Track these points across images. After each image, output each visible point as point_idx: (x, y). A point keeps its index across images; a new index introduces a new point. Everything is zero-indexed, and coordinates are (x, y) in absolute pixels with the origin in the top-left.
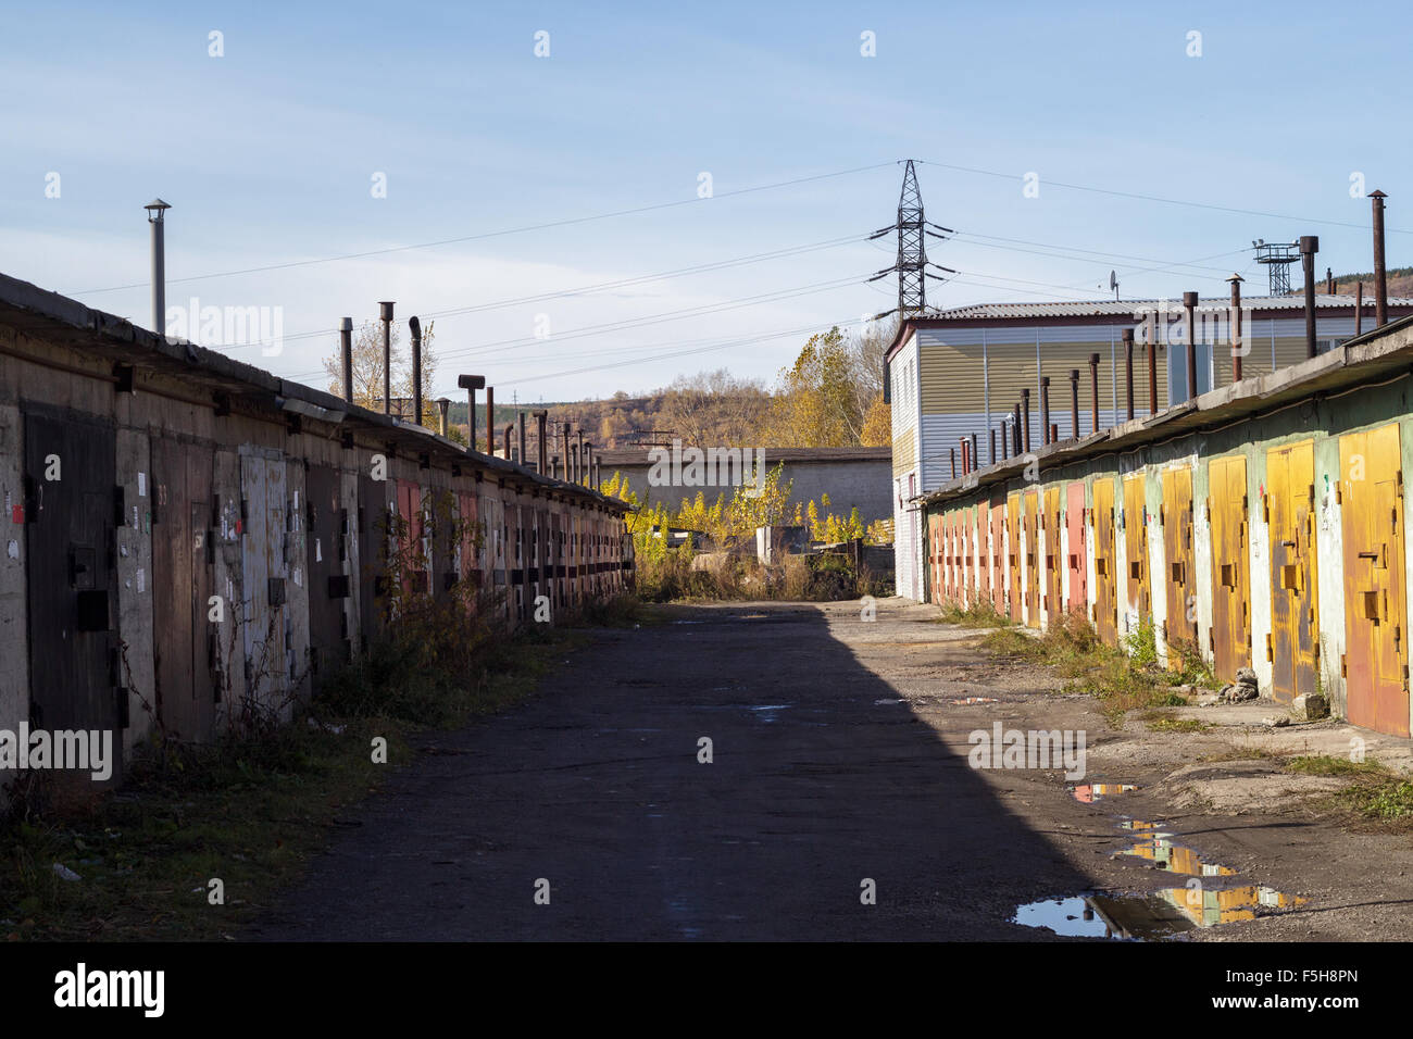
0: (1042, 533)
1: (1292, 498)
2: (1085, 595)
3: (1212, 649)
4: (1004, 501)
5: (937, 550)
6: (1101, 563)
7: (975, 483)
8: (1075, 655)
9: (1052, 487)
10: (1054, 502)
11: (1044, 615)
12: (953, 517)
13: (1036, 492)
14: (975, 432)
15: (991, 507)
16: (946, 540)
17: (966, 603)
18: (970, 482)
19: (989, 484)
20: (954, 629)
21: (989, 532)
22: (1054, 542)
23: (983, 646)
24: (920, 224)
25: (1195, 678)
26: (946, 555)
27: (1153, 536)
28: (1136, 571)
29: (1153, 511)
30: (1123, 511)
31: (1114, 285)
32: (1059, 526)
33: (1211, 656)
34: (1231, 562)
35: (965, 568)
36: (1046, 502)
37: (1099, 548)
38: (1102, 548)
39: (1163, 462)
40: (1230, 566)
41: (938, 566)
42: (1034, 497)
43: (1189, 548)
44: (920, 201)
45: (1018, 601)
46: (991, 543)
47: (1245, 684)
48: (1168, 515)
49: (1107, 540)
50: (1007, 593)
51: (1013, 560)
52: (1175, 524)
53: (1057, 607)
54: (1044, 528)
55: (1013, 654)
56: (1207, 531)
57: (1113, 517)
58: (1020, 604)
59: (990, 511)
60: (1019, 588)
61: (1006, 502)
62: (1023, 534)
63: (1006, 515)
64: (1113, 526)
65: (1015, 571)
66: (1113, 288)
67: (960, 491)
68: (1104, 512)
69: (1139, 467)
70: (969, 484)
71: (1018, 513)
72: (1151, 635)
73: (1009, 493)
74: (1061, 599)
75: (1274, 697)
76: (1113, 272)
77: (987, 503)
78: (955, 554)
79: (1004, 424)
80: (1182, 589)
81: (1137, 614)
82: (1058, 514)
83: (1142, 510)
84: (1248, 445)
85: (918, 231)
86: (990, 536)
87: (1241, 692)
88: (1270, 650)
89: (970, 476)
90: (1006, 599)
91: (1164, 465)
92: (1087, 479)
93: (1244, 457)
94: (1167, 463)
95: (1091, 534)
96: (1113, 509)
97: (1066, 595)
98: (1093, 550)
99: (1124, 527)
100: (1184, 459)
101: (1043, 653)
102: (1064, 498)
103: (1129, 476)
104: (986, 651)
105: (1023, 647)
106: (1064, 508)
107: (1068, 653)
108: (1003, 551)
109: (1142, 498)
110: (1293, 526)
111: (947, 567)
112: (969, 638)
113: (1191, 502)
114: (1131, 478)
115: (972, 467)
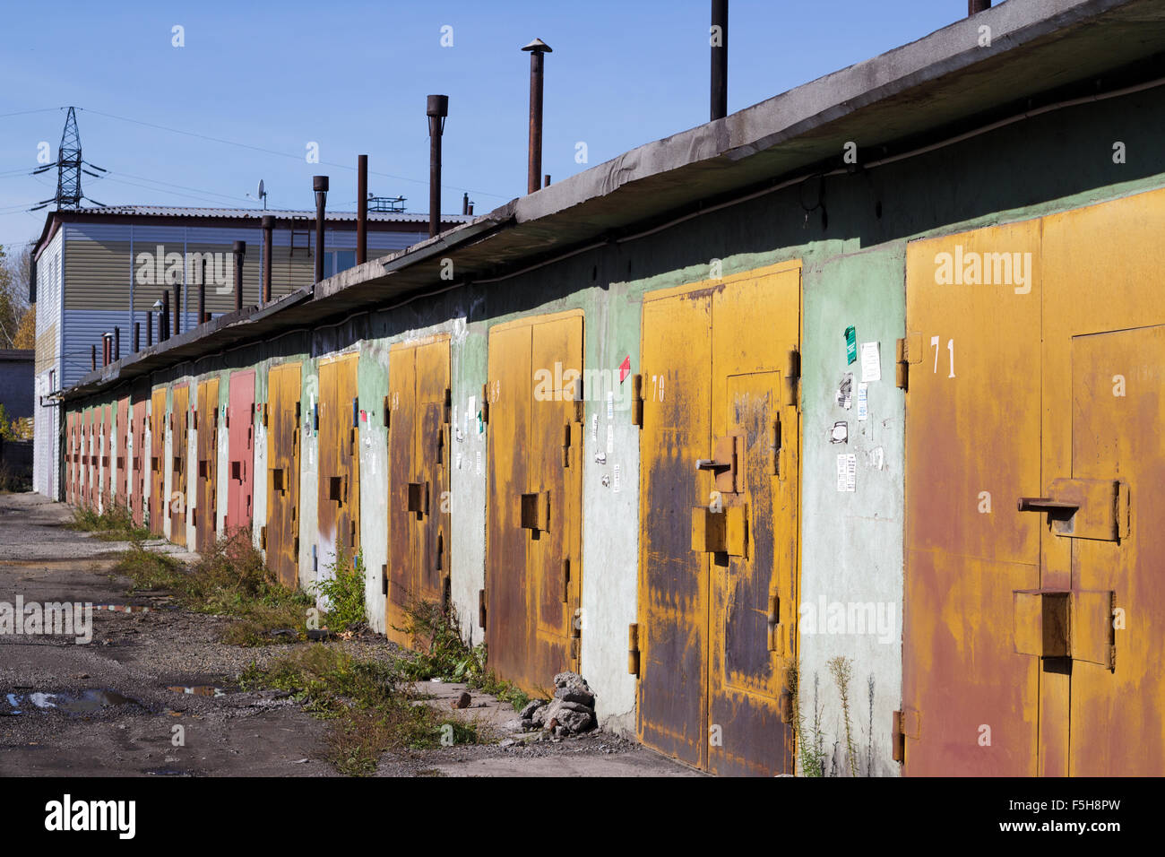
0: (193, 434)
1: (720, 381)
2: (250, 515)
3: (483, 624)
4: (147, 396)
5: (74, 448)
6: (277, 476)
7: (116, 375)
8: (243, 601)
9: (209, 378)
10: (211, 396)
11: (191, 530)
12: (92, 413)
13: (188, 384)
14: (118, 326)
15: (133, 403)
16: (83, 438)
17: (101, 507)
18: (110, 373)
19: (131, 378)
20: (84, 540)
21: (129, 430)
22: (208, 444)
23: (118, 571)
24: (78, 163)
25: (453, 668)
26: (82, 453)
27: (368, 442)
28: (337, 489)
29: (371, 405)
30: (316, 406)
31: (262, 194)
32: (216, 425)
33: (479, 636)
34: (535, 489)
35: (101, 468)
36: (200, 397)
37: (274, 454)
38: (279, 455)
39: (391, 335)
40: (534, 497)
41: (74, 464)
42: (184, 390)
43: (440, 461)
44: (79, 144)
45: (159, 511)
46: (130, 443)
47: (572, 704)
48: (398, 414)
49: (287, 443)
50: (146, 501)
51: (156, 463)
52: (411, 425)
53: (209, 524)
54: (196, 428)
55: (156, 589)
56: (481, 437)
57: (299, 415)
58: (162, 514)
59: (131, 407)
60: (162, 495)
61: (150, 398)
62: (169, 434)
63: (149, 412)
64: (298, 426)
65: (157, 477)
66: (261, 198)
67: (99, 384)
68: (285, 406)
69: (347, 344)
70: (109, 376)
71: (163, 410)
72: (359, 583)
73: (154, 388)
74: (215, 514)
75: (639, 738)
76: (262, 181)
77: (128, 399)
78: (92, 454)
79: (150, 315)
80: (421, 525)
81: (332, 548)
82: (216, 411)
83: (352, 405)
84: (594, 292)
85: (76, 169)
86: (130, 435)
87: (567, 719)
88: (636, 654)
89: (110, 367)
90: (146, 507)
91: (394, 339)
92: (260, 367)
93: (581, 312)
94: (401, 336)
95: (262, 435)
96: (299, 405)
97: (222, 510)
98: (265, 457)
99: (317, 428)
100: (435, 328)
101: (198, 593)
102: (224, 391)
103: (329, 358)
104: (121, 580)
105: (169, 580)
106: (224, 404)
107: (232, 596)
108: (143, 453)
109: (350, 386)
110: (720, 432)
111: (82, 467)
112: (102, 556)
113: (449, 392)
114: (333, 360)
115: (113, 356)
